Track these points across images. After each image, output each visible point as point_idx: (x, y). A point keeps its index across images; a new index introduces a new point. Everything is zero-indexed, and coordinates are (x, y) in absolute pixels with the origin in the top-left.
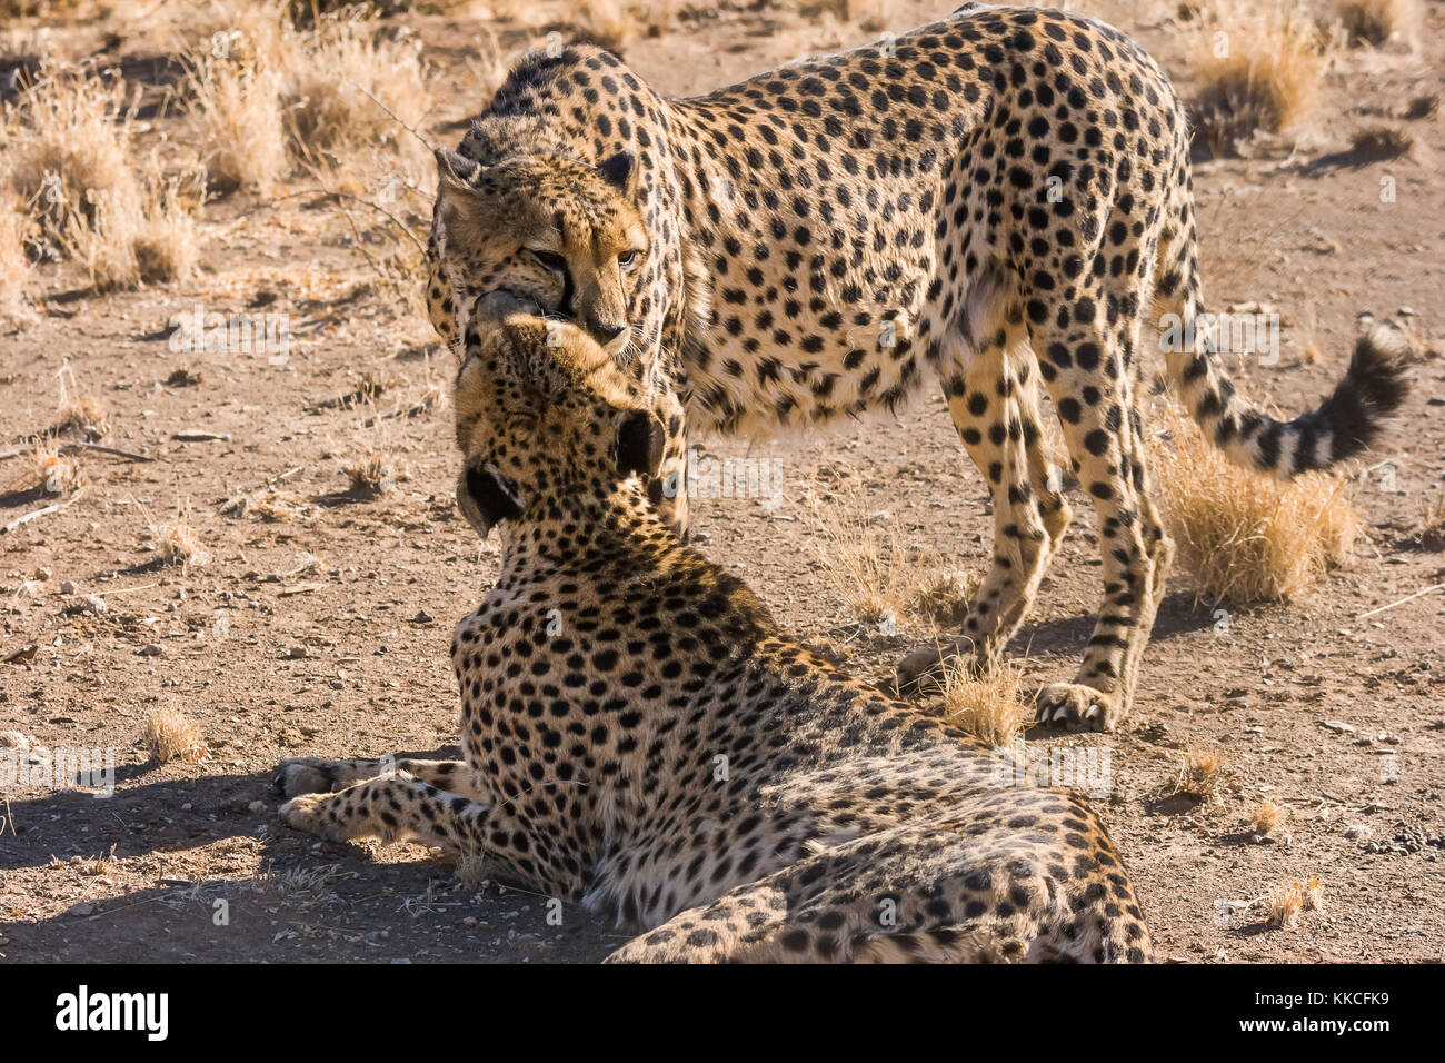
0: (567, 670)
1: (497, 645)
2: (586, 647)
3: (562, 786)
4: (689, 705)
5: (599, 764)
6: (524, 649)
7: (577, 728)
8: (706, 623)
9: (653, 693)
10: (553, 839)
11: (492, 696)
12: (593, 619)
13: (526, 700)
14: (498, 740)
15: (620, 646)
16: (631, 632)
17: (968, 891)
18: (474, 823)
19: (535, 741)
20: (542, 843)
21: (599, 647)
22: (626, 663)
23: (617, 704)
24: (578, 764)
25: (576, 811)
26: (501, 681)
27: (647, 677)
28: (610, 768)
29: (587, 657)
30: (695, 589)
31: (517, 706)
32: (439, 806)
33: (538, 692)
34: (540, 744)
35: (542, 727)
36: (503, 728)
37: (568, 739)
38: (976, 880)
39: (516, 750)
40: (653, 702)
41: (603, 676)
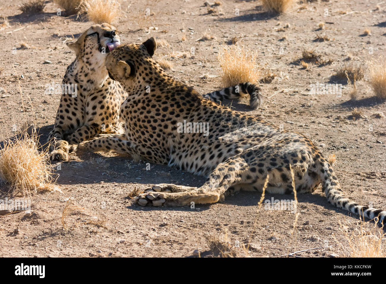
0: (156, 112)
1: (136, 108)
2: (160, 106)
3: (158, 139)
4: (188, 118)
5: (167, 133)
6: (144, 108)
7: (160, 125)
8: (187, 99)
9: (178, 116)
10: (158, 151)
11: (136, 120)
12: (160, 99)
13: (146, 120)
14: (140, 130)
15: (168, 105)
16: (170, 102)
17: (293, 157)
18: (134, 149)
19: (150, 129)
20: (156, 152)
21: (163, 106)
22: (170, 109)
23: (169, 119)
24: (161, 133)
25: (163, 145)
26: (138, 116)
27: (175, 112)
28: (170, 134)
29: (161, 109)
30: (182, 91)
31: (144, 121)
32: (123, 144)
33: (149, 118)
34: (151, 130)
35: (151, 126)
36: (140, 127)
37: (158, 128)
38: (294, 155)
39: (145, 132)
40: (179, 118)
41: (165, 113)
